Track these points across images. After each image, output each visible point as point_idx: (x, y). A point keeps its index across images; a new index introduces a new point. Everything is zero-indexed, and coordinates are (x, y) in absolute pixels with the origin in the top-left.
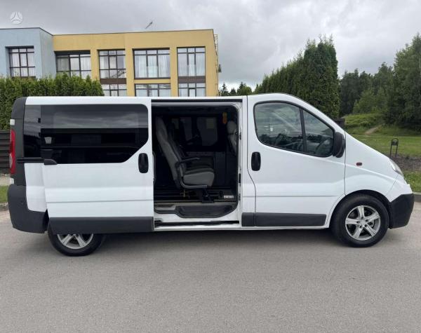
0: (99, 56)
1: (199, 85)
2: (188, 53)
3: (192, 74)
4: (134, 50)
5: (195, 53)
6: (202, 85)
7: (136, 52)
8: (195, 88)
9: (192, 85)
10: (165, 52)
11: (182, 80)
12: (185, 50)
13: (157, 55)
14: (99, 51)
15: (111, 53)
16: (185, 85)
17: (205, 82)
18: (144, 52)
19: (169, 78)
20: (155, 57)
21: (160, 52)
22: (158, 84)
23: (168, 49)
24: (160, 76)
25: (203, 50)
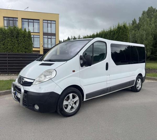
0: (4, 20)
1: (52, 37)
2: (48, 23)
3: (49, 32)
4: (22, 19)
5: (51, 23)
6: (54, 37)
7: (23, 20)
8: (51, 38)
9: (49, 37)
10: (37, 21)
11: (45, 34)
12: (46, 21)
13: (33, 22)
14: (4, 17)
15: (10, 19)
16: (46, 37)
17: (55, 36)
18: (27, 20)
19: (39, 33)
20: (32, 23)
21: (35, 21)
22: (34, 35)
23: (39, 20)
24: (34, 32)
25: (54, 22)
